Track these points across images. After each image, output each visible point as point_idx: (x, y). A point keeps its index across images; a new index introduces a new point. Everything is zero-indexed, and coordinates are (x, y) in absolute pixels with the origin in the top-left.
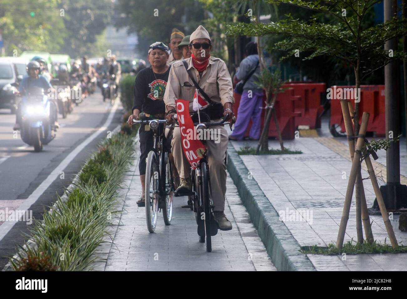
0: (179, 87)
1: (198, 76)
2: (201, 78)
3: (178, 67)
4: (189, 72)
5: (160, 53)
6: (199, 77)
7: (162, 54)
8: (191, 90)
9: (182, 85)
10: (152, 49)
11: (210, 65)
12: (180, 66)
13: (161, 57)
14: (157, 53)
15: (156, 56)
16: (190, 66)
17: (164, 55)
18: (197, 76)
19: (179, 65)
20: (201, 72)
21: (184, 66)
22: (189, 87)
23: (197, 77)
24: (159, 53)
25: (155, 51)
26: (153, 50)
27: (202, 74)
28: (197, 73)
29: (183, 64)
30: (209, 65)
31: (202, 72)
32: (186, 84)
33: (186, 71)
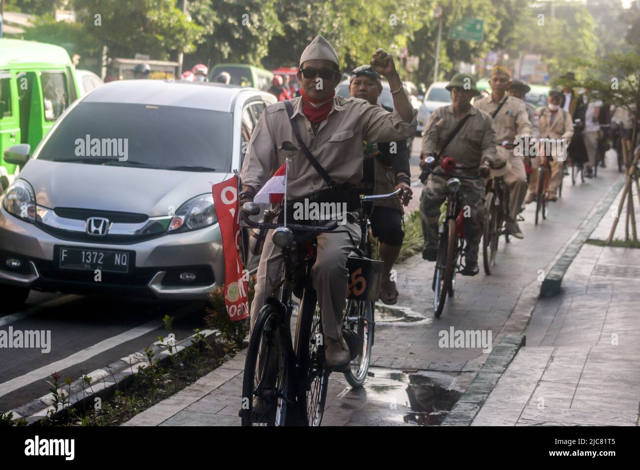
0: (272, 151)
1: (309, 131)
2: (315, 134)
3: (274, 112)
4: (295, 122)
5: (368, 82)
6: (312, 132)
7: (371, 85)
8: (294, 157)
9: (280, 147)
10: (355, 76)
11: (335, 111)
12: (278, 111)
13: (369, 89)
14: (362, 82)
15: (361, 87)
16: (297, 111)
17: (373, 87)
18: (308, 129)
19: (277, 108)
20: (315, 123)
21: (286, 112)
22: (291, 151)
23: (309, 133)
24: (365, 83)
25: (360, 78)
26: (357, 77)
27: (318, 128)
28: (308, 125)
29: (284, 107)
30: (332, 111)
31: (319, 123)
32: (286, 145)
33: (289, 121)
